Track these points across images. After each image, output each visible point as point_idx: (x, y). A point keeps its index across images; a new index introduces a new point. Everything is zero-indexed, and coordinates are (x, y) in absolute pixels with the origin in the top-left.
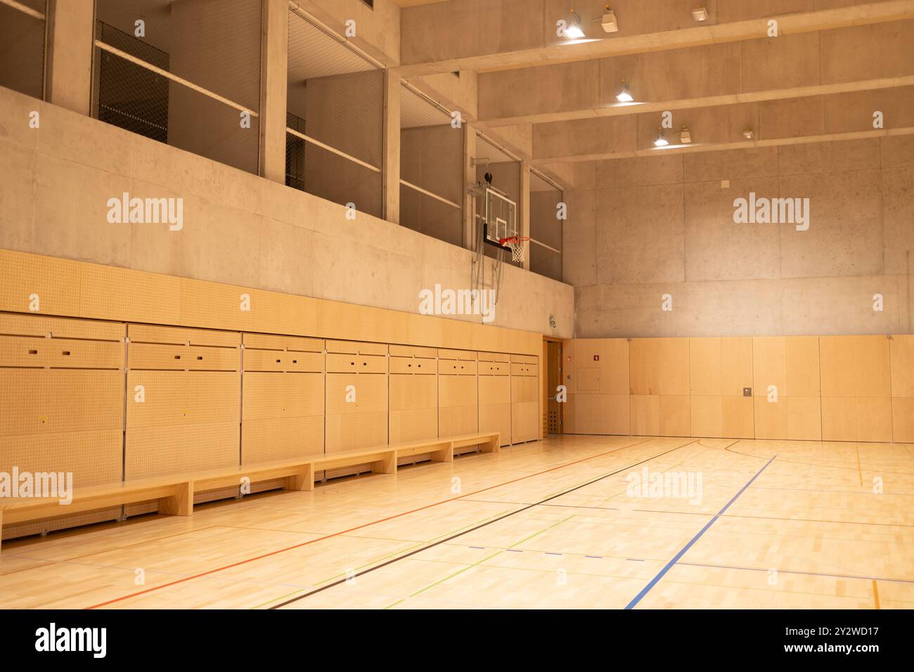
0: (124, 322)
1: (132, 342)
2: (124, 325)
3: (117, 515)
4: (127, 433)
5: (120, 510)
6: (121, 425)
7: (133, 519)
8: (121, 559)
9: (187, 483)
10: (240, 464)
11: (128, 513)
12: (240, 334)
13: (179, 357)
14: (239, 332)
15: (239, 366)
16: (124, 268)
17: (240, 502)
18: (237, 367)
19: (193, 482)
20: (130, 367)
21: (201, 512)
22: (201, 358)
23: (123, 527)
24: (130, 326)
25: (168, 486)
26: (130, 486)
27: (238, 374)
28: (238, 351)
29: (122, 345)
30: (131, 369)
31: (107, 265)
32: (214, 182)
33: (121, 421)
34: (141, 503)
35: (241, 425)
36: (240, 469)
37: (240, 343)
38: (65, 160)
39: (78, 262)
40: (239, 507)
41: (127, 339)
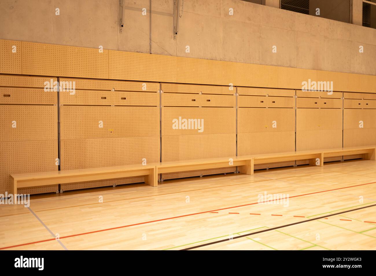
0: (294, 89)
1: (298, 97)
2: (295, 91)
3: (293, 164)
4: (296, 133)
5: (295, 162)
6: (294, 129)
7: (299, 166)
8: (297, 181)
9: (321, 153)
10: (343, 147)
11: (298, 164)
12: (342, 93)
13: (316, 103)
14: (342, 92)
15: (342, 106)
16: (294, 68)
17: (343, 163)
18: (341, 107)
19: (323, 154)
20: (297, 107)
21: (326, 166)
22: (325, 103)
23: (296, 169)
24: (297, 91)
25: (312, 154)
26: (298, 153)
27: (341, 110)
28: (341, 100)
29: (294, 99)
30: (298, 108)
31: (288, 67)
32: (330, 29)
33: (294, 128)
34: (302, 160)
35: (343, 131)
36: (343, 149)
37: (342, 96)
38: (271, 27)
39: (277, 67)
40: (343, 165)
41: (296, 96)
